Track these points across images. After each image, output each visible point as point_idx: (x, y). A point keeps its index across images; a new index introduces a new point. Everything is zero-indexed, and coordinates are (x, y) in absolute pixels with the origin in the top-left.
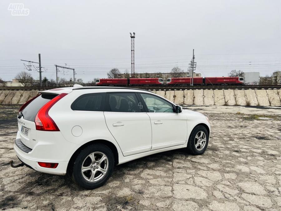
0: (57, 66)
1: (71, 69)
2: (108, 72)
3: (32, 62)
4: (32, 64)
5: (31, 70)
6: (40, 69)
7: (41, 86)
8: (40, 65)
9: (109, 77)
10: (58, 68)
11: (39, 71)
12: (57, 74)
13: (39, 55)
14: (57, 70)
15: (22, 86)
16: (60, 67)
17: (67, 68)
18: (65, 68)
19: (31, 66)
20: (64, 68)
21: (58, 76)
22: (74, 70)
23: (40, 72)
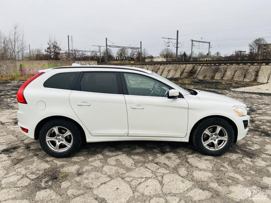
0: (192, 41)
1: (206, 42)
2: (250, 43)
3: (171, 39)
4: (170, 41)
5: (169, 46)
6: (177, 45)
7: (177, 60)
8: (177, 41)
9: (251, 48)
10: (193, 42)
11: (176, 46)
12: (192, 48)
13: (178, 31)
14: (192, 44)
15: (165, 60)
16: (196, 41)
17: (203, 42)
18: (201, 42)
19: (169, 42)
20: (199, 42)
21: (193, 51)
22: (209, 43)
23: (177, 48)
